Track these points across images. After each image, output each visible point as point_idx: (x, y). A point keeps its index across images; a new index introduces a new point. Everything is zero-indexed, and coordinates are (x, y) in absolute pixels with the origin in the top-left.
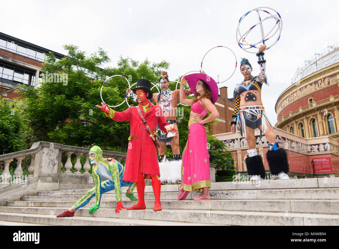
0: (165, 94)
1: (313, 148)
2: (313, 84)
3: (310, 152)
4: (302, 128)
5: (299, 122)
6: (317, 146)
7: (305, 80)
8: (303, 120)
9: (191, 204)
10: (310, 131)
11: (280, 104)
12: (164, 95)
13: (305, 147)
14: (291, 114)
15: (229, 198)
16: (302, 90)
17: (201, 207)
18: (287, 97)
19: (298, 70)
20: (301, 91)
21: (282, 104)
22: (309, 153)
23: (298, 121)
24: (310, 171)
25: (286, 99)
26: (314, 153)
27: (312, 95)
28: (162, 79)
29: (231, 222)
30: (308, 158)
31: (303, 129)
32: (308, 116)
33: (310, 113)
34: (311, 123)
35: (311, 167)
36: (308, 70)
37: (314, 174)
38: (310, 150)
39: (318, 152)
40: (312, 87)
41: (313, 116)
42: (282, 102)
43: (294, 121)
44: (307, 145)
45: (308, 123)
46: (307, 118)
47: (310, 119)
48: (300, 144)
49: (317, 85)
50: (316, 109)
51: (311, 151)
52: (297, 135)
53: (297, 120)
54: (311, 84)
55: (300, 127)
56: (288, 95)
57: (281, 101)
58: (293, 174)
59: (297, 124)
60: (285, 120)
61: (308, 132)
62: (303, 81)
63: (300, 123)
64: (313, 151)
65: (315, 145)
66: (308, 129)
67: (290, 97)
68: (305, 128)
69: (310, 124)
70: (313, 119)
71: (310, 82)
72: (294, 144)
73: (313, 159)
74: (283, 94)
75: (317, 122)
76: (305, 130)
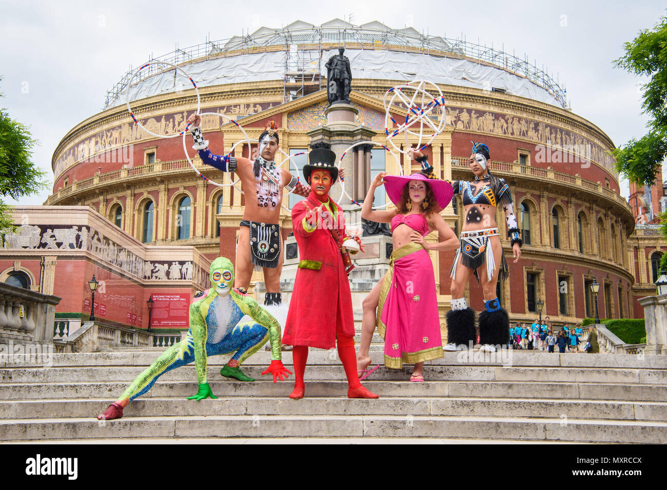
0: (268, 168)
1: (157, 269)
2: (163, 120)
3: (149, 278)
4: (118, 218)
5: (115, 201)
6: (166, 266)
7: (146, 105)
8: (124, 198)
9: (407, 388)
10: (136, 226)
11: (73, 148)
12: (268, 170)
13: (141, 265)
14: (98, 178)
15: (445, 378)
16: (134, 125)
17: (429, 392)
18: (94, 136)
19: (130, 76)
20: (132, 128)
21: (76, 148)
22: (147, 280)
23: (112, 199)
24: (141, 322)
25: (90, 138)
26: (157, 280)
27: (156, 143)
28: (268, 135)
29: (529, 412)
30: (143, 292)
31: (120, 220)
32: (137, 191)
33: (144, 186)
34: (143, 208)
35: (146, 312)
36: (154, 82)
37: (149, 327)
38: (149, 274)
39: (165, 279)
40: (158, 124)
41: (149, 193)
42: (77, 145)
43: (101, 198)
44: (145, 261)
45: (134, 208)
46: (135, 196)
47: (141, 198)
48: (134, 257)
49: (171, 125)
50: (158, 179)
51: (152, 276)
52: (131, 237)
53: (109, 197)
54: (158, 119)
55: (114, 213)
56: (97, 130)
57: (77, 141)
58: (113, 327)
59: (107, 206)
60: (80, 190)
61: (131, 228)
62: (141, 106)
63: (116, 204)
64: (156, 277)
65: (162, 263)
66: (131, 222)
67: (103, 136)
68: (126, 218)
69: (139, 210)
70: (147, 201)
71: (157, 113)
72: (123, 257)
73: (153, 294)
74: (84, 126)
75: (157, 208)
76: (124, 224)
